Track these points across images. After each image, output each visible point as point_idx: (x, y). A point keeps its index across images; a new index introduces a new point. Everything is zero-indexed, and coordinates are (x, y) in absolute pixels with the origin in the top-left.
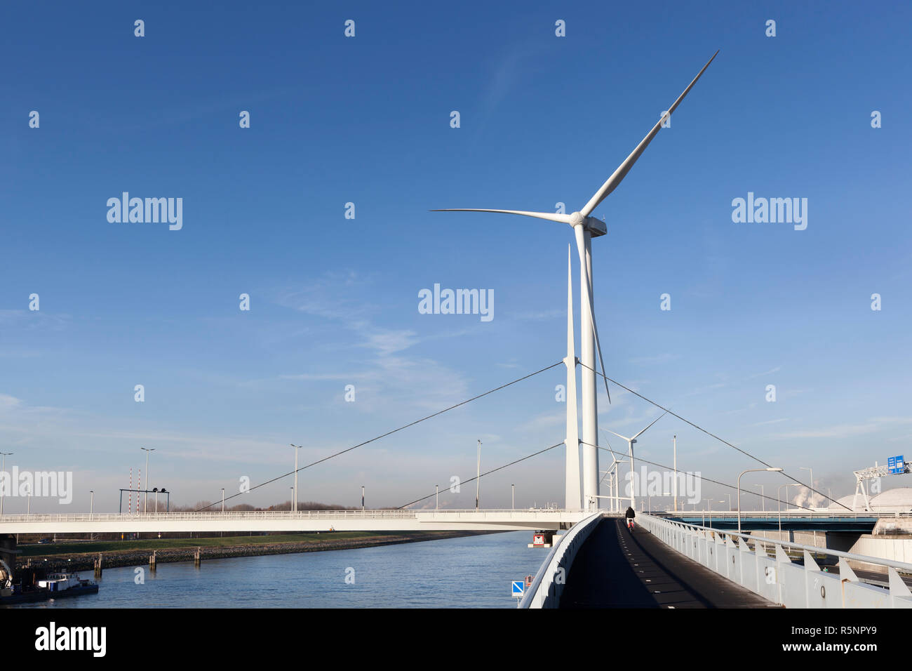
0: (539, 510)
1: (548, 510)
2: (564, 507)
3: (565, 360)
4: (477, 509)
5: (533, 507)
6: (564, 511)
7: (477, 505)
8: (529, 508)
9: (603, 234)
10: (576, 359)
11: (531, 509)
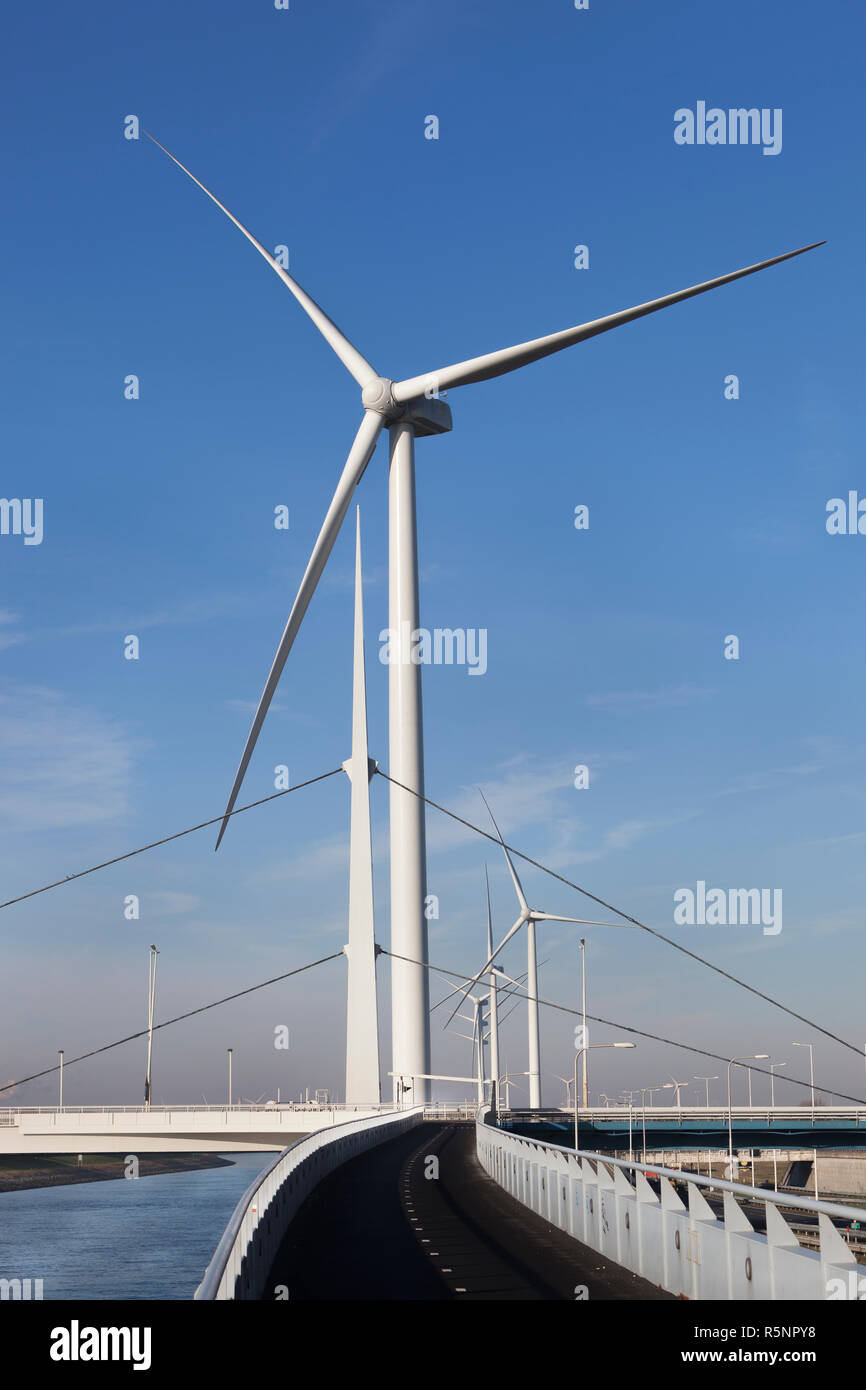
0: (287, 1106)
1: (308, 1106)
2: (342, 1099)
3: (347, 765)
4: (147, 1106)
5: (275, 1099)
6: (344, 1109)
7: (147, 1095)
8: (265, 1102)
9: (442, 430)
10: (371, 763)
11: (270, 1104)
